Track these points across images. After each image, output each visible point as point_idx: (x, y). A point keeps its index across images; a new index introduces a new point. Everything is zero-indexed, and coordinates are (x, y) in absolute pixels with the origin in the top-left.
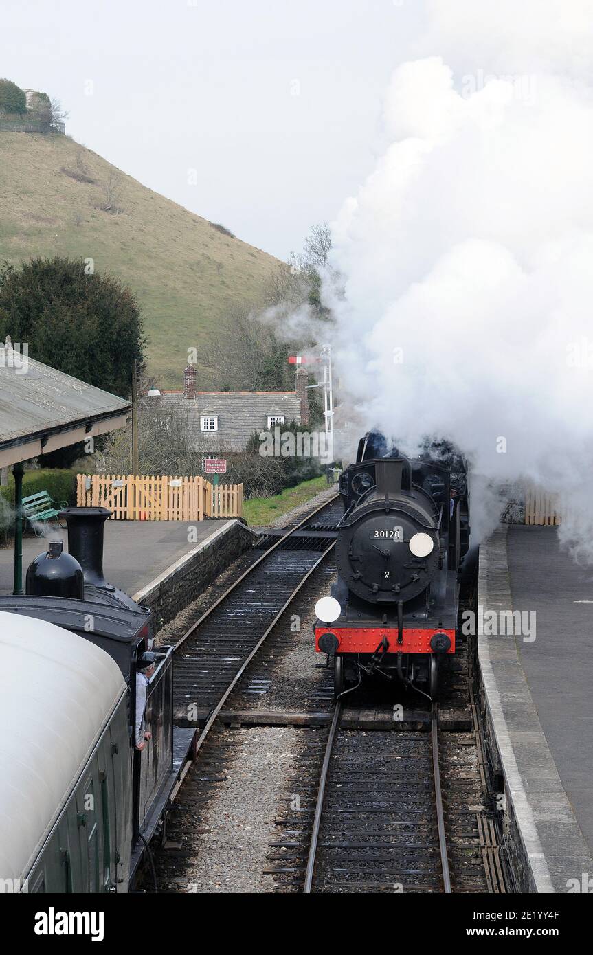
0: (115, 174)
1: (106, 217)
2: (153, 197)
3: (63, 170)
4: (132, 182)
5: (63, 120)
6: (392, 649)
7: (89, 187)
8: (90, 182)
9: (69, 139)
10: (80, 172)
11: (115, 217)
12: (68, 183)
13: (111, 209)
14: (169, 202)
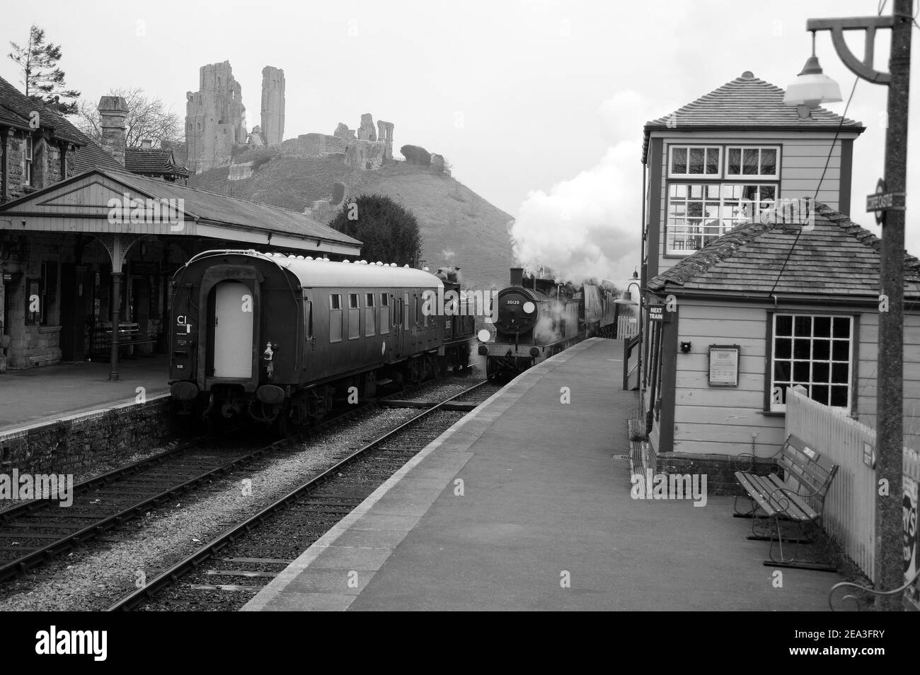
0: (475, 197)
1: (470, 219)
2: (495, 210)
3: (449, 195)
4: (484, 202)
5: (450, 169)
6: (513, 355)
7: (462, 204)
8: (463, 201)
9: (453, 179)
10: (457, 196)
11: (475, 220)
12: (451, 200)
13: (473, 216)
14: (504, 213)
